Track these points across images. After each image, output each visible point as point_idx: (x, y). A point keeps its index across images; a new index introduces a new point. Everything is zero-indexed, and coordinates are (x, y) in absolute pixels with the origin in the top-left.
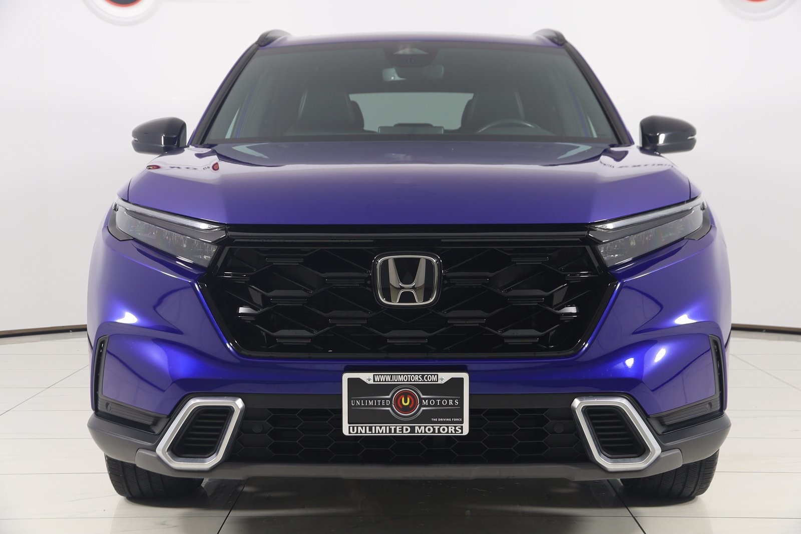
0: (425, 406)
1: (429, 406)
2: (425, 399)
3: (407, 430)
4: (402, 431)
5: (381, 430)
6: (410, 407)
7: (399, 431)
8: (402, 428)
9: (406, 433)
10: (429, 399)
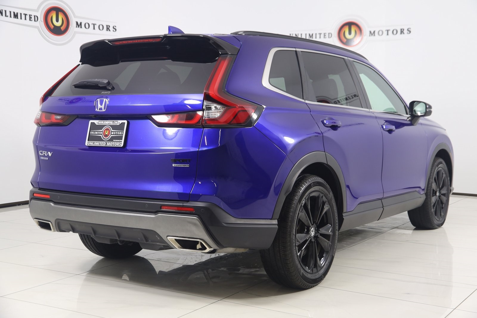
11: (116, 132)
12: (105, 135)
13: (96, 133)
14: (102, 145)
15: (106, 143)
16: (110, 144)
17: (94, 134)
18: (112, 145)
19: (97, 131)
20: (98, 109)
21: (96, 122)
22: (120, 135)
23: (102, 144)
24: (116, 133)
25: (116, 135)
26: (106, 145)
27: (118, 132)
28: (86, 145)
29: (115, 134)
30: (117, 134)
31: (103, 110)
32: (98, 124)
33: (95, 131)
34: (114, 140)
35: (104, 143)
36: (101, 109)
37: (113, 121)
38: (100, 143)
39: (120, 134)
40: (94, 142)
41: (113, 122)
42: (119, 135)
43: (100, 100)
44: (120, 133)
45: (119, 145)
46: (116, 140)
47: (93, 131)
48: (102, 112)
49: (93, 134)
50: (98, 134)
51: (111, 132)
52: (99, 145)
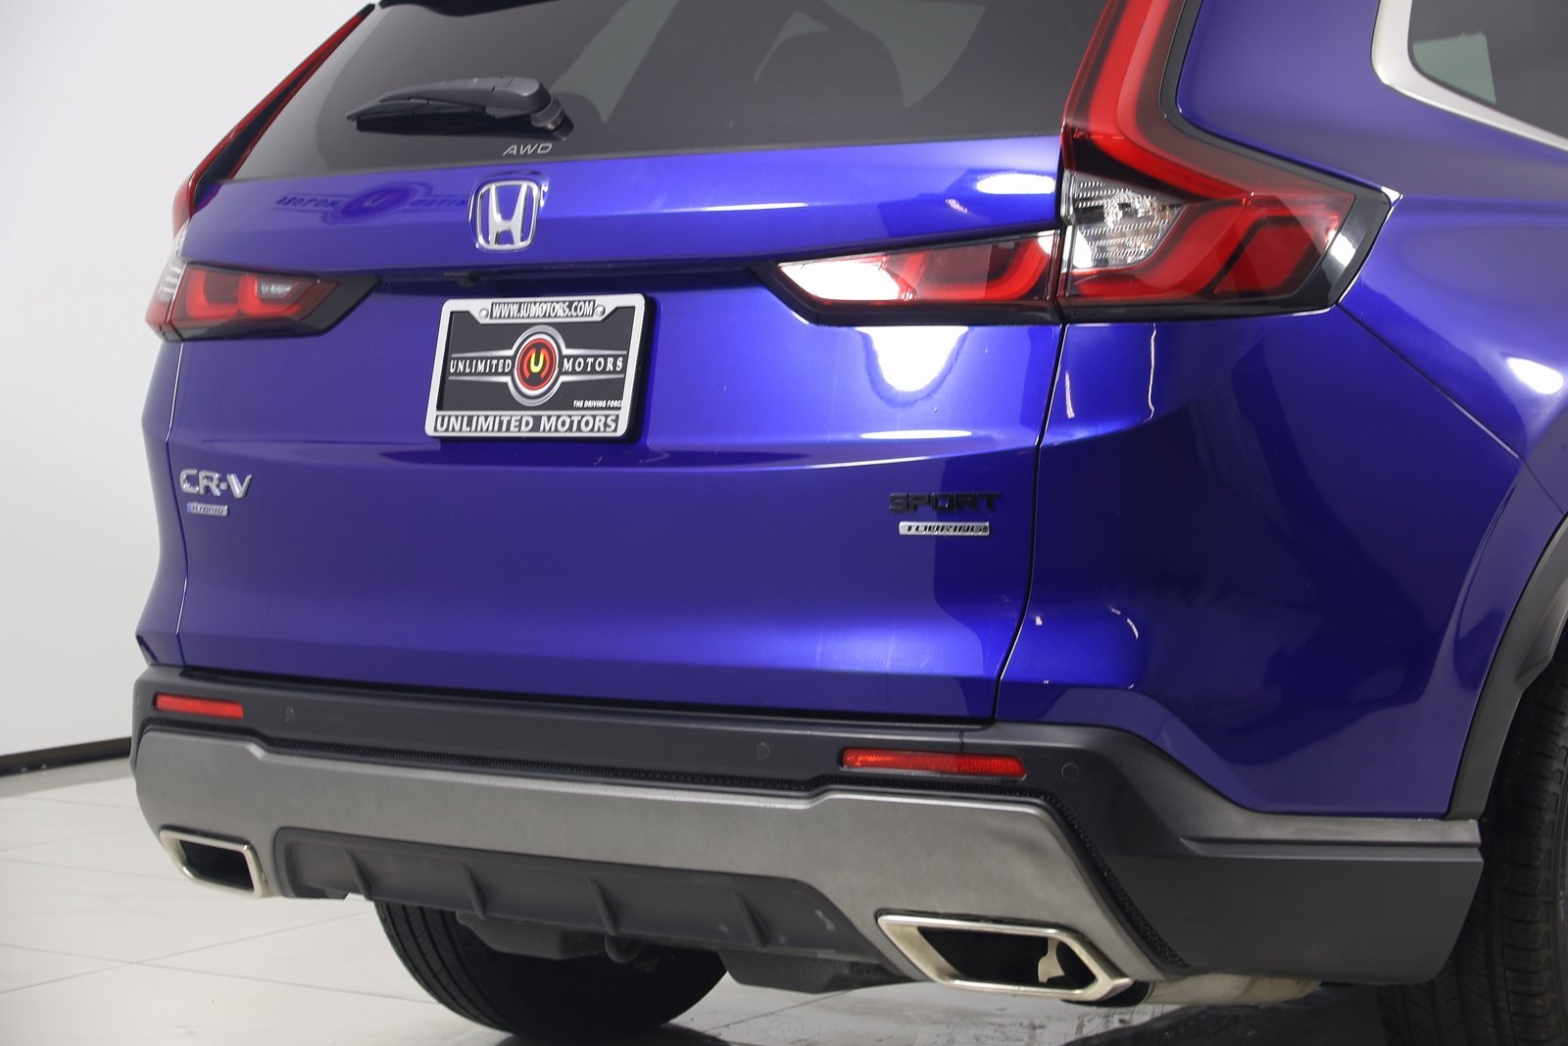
11: (585, 357)
12: (527, 375)
13: (481, 367)
14: (512, 428)
15: (537, 420)
16: (556, 425)
17: (470, 374)
18: (570, 429)
19: (487, 358)
20: (492, 237)
21: (479, 308)
22: (610, 372)
23: (515, 425)
24: (586, 364)
25: (589, 373)
26: (536, 428)
27: (596, 357)
28: (429, 430)
29: (584, 372)
30: (593, 371)
31: (519, 244)
32: (488, 321)
33: (477, 359)
34: (578, 404)
35: (527, 416)
36: (505, 237)
37: (571, 303)
38: (501, 423)
39: (610, 367)
40: (470, 418)
41: (570, 307)
42: (603, 371)
43: (497, 188)
44: (610, 360)
45: (606, 425)
46: (589, 404)
47: (466, 359)
48: (511, 253)
49: (464, 374)
50: (490, 374)
51: (562, 357)
52: (500, 430)
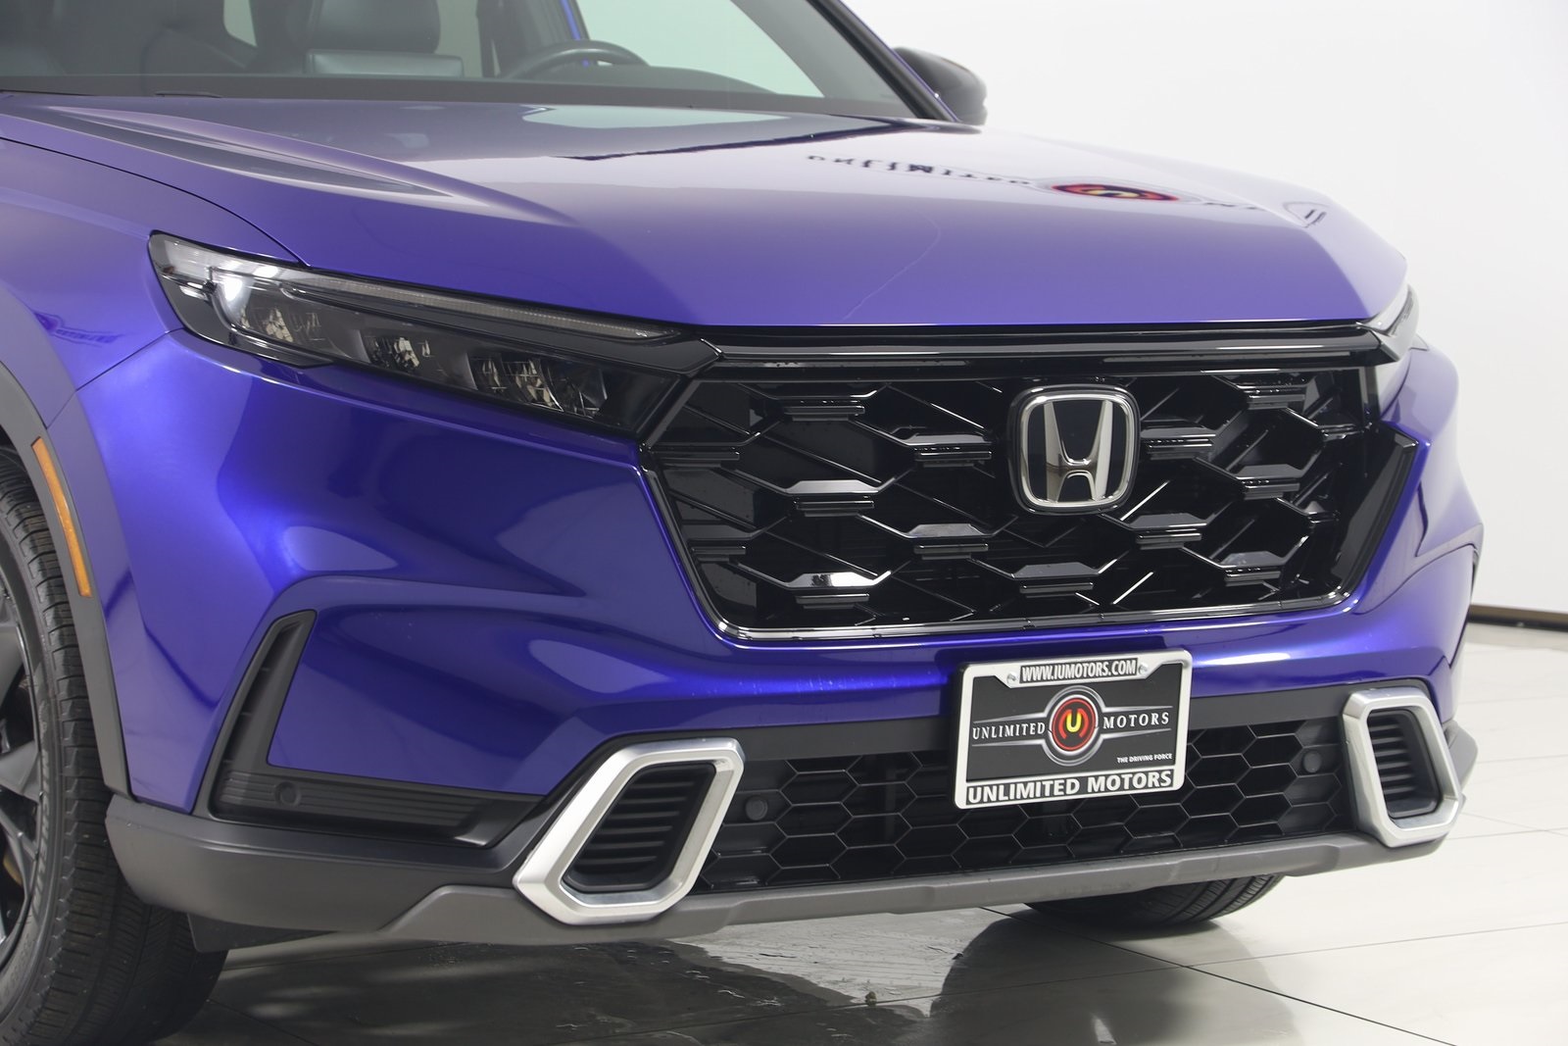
0: (1109, 731)
1: (1116, 729)
2: (1109, 715)
3: (1073, 786)
4: (1064, 790)
5: (1026, 790)
6: (1081, 735)
7: (1060, 790)
8: (1065, 784)
9: (1072, 794)
10: (1116, 715)
